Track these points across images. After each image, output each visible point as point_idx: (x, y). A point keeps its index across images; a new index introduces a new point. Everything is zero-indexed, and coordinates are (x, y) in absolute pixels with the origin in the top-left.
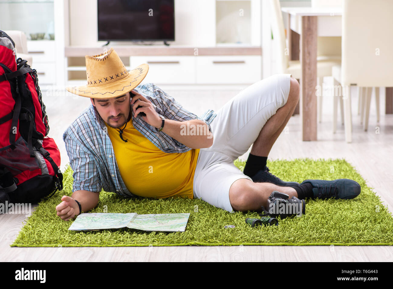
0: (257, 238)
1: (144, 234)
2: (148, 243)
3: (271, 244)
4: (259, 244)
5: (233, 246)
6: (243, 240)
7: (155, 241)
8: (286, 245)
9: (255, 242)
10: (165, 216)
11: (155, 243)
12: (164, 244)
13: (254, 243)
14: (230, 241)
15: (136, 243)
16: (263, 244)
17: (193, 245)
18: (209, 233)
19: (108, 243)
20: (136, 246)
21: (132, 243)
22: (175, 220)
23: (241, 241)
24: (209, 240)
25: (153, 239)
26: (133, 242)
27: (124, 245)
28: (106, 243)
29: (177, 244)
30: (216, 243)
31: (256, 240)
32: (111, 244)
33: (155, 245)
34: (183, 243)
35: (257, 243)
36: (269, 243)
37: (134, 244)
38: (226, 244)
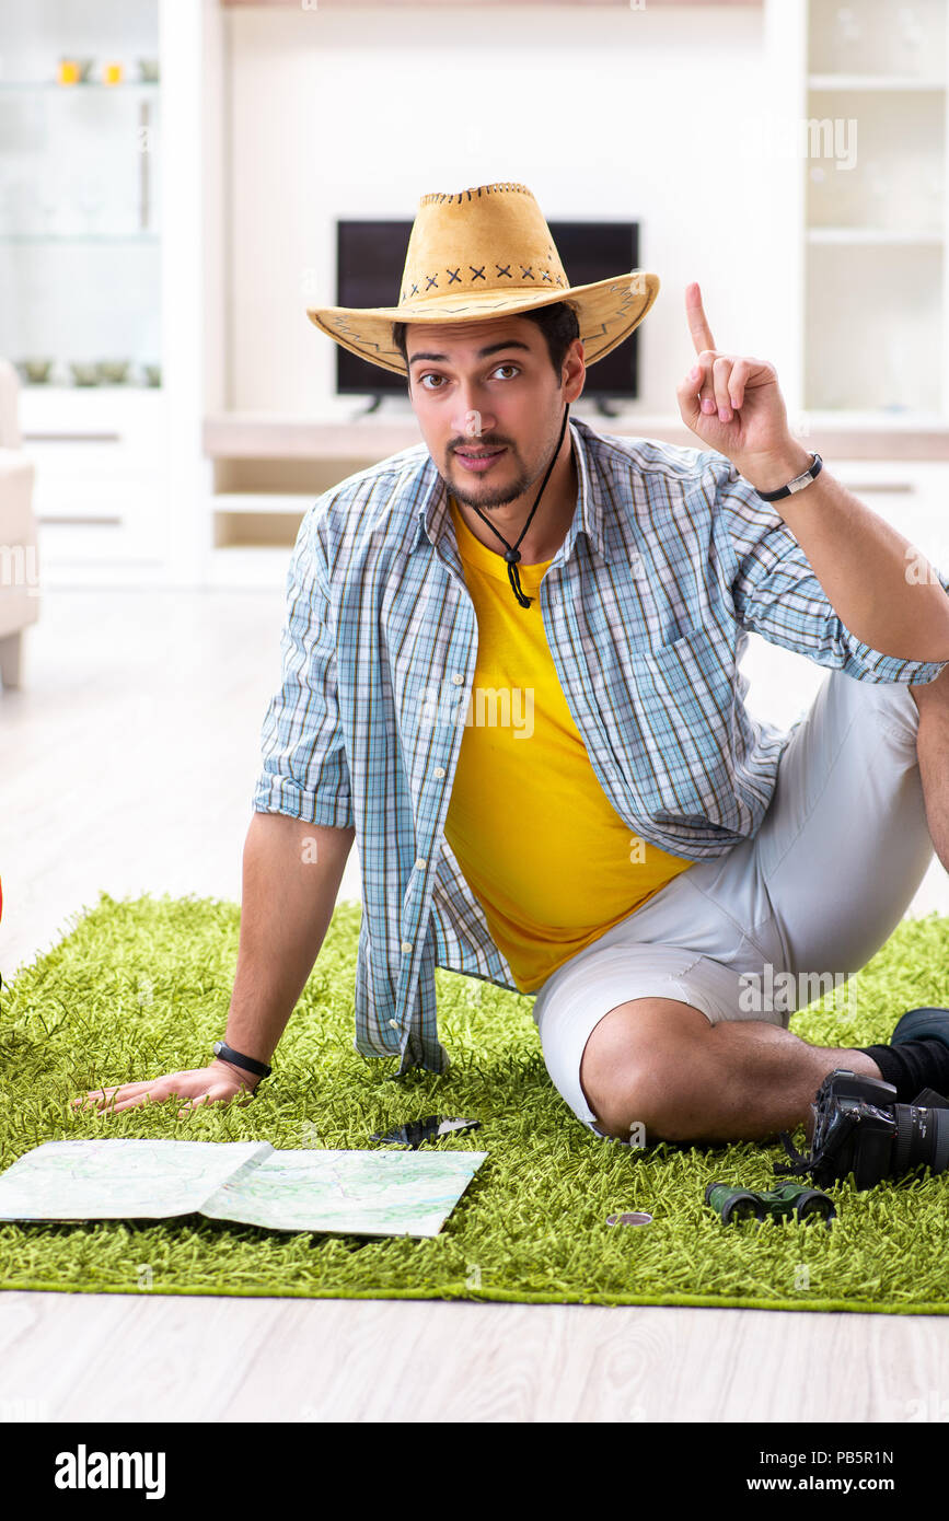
0: (727, 1276)
1: (263, 1243)
2: (274, 1282)
3: (783, 1302)
5: (622, 1305)
6: (670, 1283)
7: (305, 1273)
8: (849, 1311)
9: (719, 1293)
10: (381, 1161)
11: (300, 1282)
12: (340, 1291)
13: (713, 1299)
14: (616, 1286)
15: (220, 1283)
16: (752, 1301)
17: (457, 1299)
18: (532, 1247)
19: (106, 1279)
20: (221, 1295)
21: (205, 1280)
22: (415, 1184)
23: (658, 1285)
24: (524, 1280)
25: (298, 1264)
26: (211, 1278)
27: (173, 1286)
28: (98, 1277)
29: (393, 1292)
30: (556, 1289)
31: (724, 1284)
32: (122, 1283)
33: (296, 1291)
34: (418, 1285)
35: (728, 1295)
36: (776, 1298)
37: (214, 1283)
38: (596, 1296)
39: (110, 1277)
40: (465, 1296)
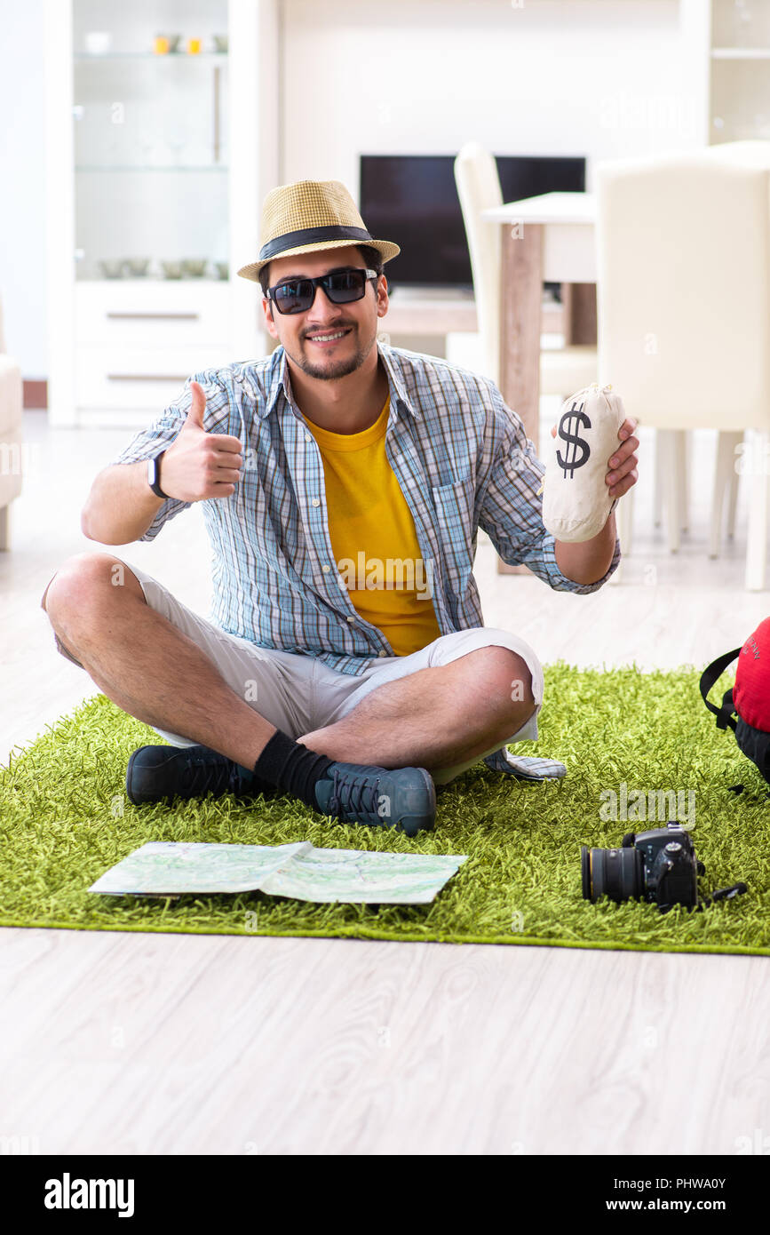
0: (542, 924)
2: (221, 924)
3: (581, 943)
4: (545, 941)
5: (467, 943)
6: (501, 928)
9: (536, 936)
11: (240, 925)
12: (268, 931)
13: (532, 940)
14: (463, 930)
15: (183, 924)
16: (559, 941)
17: (351, 937)
19: (103, 921)
20: (183, 933)
21: (173, 922)
23: (493, 929)
24: (398, 925)
26: (177, 921)
27: (150, 926)
28: (98, 919)
29: (304, 932)
30: (421, 932)
31: (539, 929)
32: (113, 924)
33: (236, 931)
34: (323, 928)
35: (542, 937)
36: (576, 939)
37: (179, 925)
38: (449, 937)
39: (106, 919)
40: (355, 936)
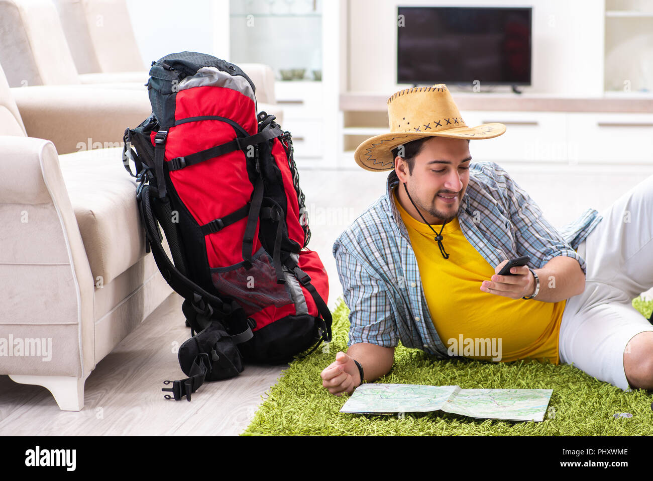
1: (471, 423)
10: (509, 393)
18: (586, 426)
22: (527, 401)
25: (488, 432)
